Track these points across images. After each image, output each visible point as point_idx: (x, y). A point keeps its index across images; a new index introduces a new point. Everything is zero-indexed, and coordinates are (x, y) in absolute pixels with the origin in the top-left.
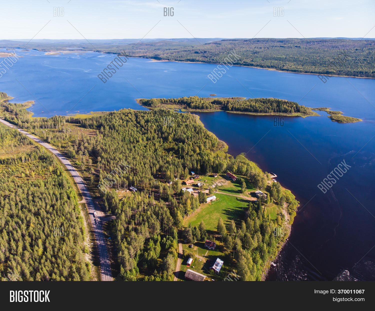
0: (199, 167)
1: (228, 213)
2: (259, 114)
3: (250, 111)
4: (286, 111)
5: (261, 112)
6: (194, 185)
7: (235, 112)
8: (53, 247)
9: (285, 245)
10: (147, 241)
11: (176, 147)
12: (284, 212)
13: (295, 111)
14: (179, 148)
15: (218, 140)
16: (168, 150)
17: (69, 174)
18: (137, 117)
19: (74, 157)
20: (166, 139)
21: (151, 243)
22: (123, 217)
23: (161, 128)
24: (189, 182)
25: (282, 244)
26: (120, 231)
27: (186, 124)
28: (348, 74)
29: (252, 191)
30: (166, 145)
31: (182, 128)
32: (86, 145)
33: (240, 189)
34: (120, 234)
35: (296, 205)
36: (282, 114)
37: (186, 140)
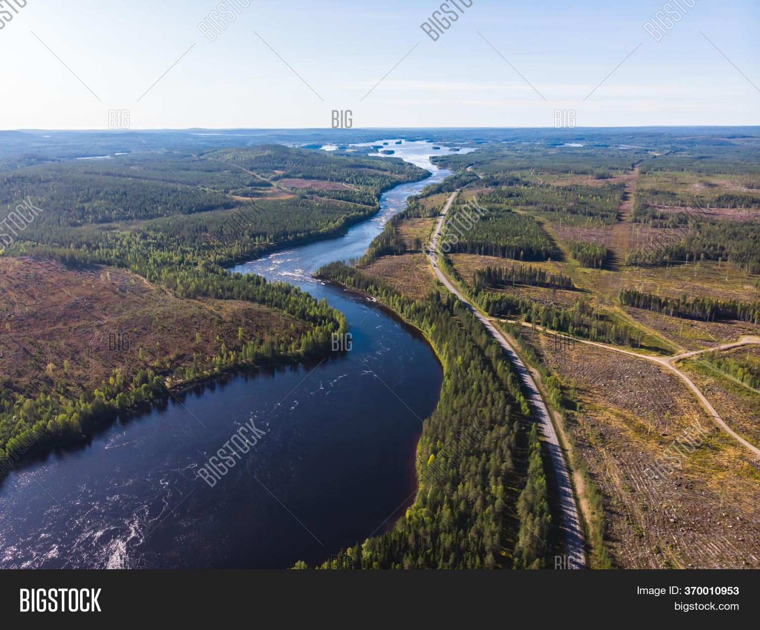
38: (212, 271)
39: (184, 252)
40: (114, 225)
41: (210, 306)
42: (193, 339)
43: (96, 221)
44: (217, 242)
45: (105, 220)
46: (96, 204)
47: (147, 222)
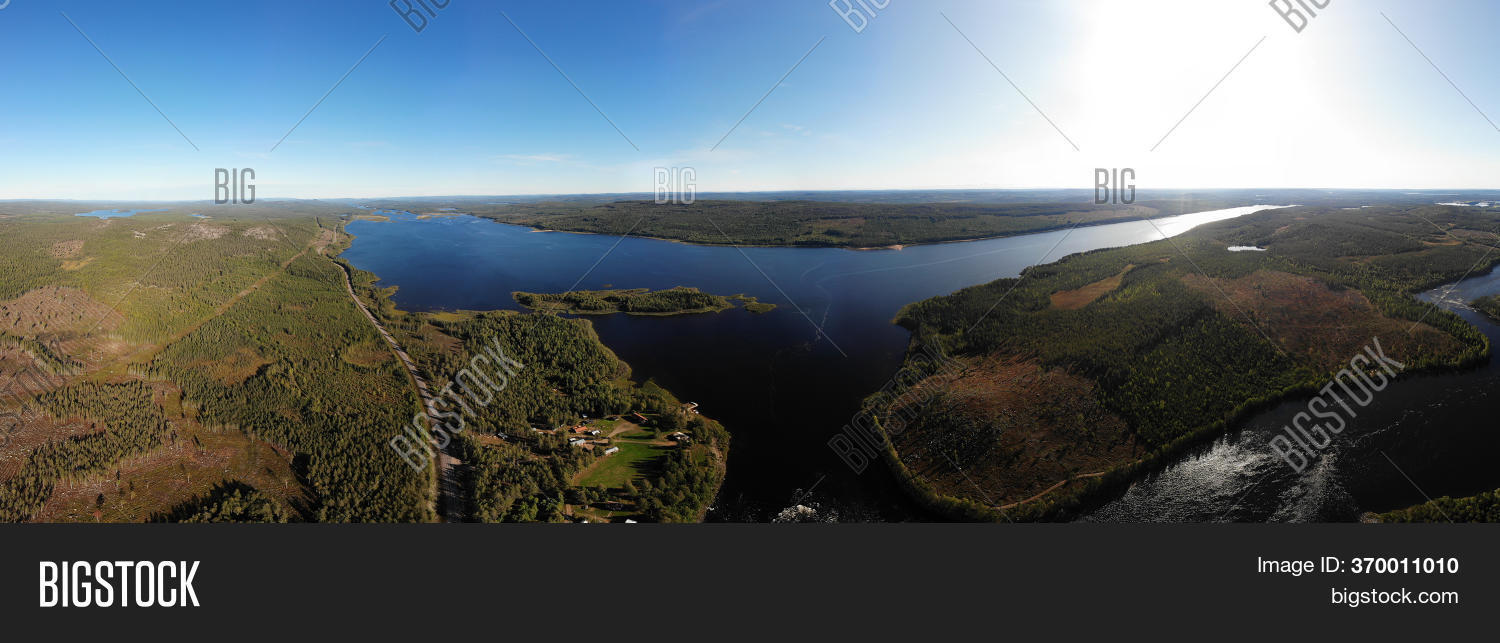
0: (593, 410)
1: (637, 465)
2: (667, 314)
3: (656, 311)
4: (697, 306)
5: (669, 310)
6: (586, 433)
7: (637, 314)
8: (391, 488)
9: (722, 486)
10: (518, 502)
11: (562, 376)
12: (714, 451)
13: (708, 305)
14: (565, 378)
15: (618, 361)
16: (551, 380)
17: (423, 401)
18: (511, 324)
19: (431, 379)
20: (548, 363)
21: (524, 506)
22: (486, 473)
23: (543, 346)
24: (580, 430)
25: (718, 486)
26: (480, 489)
27: (575, 338)
28: (754, 243)
29: (669, 433)
30: (549, 372)
31: (569, 347)
32: (448, 366)
33: (652, 433)
34: (479, 492)
35: (728, 436)
36: (693, 311)
37: (576, 367)
38: (1406, 297)
39: (1392, 281)
40: (1355, 258)
41: (1403, 325)
42: (1390, 348)
43: (1347, 255)
44: (1411, 276)
45: (1352, 254)
46: (1349, 243)
47: (1374, 257)
